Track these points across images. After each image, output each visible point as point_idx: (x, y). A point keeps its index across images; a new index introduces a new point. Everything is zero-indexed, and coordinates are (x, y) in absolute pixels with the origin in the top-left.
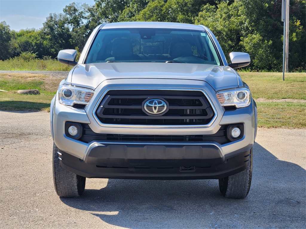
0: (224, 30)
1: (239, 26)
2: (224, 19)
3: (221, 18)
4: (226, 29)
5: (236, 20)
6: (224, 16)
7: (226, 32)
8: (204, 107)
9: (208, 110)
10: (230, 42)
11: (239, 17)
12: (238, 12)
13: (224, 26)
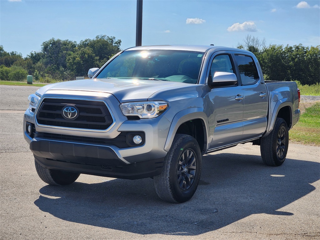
8: (104, 115)
9: (106, 118)
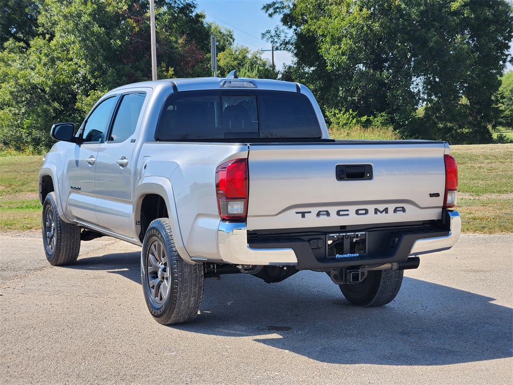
0: (47, 84)
1: (71, 77)
2: (45, 65)
3: (39, 63)
4: (50, 83)
5: (66, 67)
6: (45, 59)
7: (50, 87)
10: (56, 105)
11: (70, 63)
12: (68, 54)
13: (47, 77)
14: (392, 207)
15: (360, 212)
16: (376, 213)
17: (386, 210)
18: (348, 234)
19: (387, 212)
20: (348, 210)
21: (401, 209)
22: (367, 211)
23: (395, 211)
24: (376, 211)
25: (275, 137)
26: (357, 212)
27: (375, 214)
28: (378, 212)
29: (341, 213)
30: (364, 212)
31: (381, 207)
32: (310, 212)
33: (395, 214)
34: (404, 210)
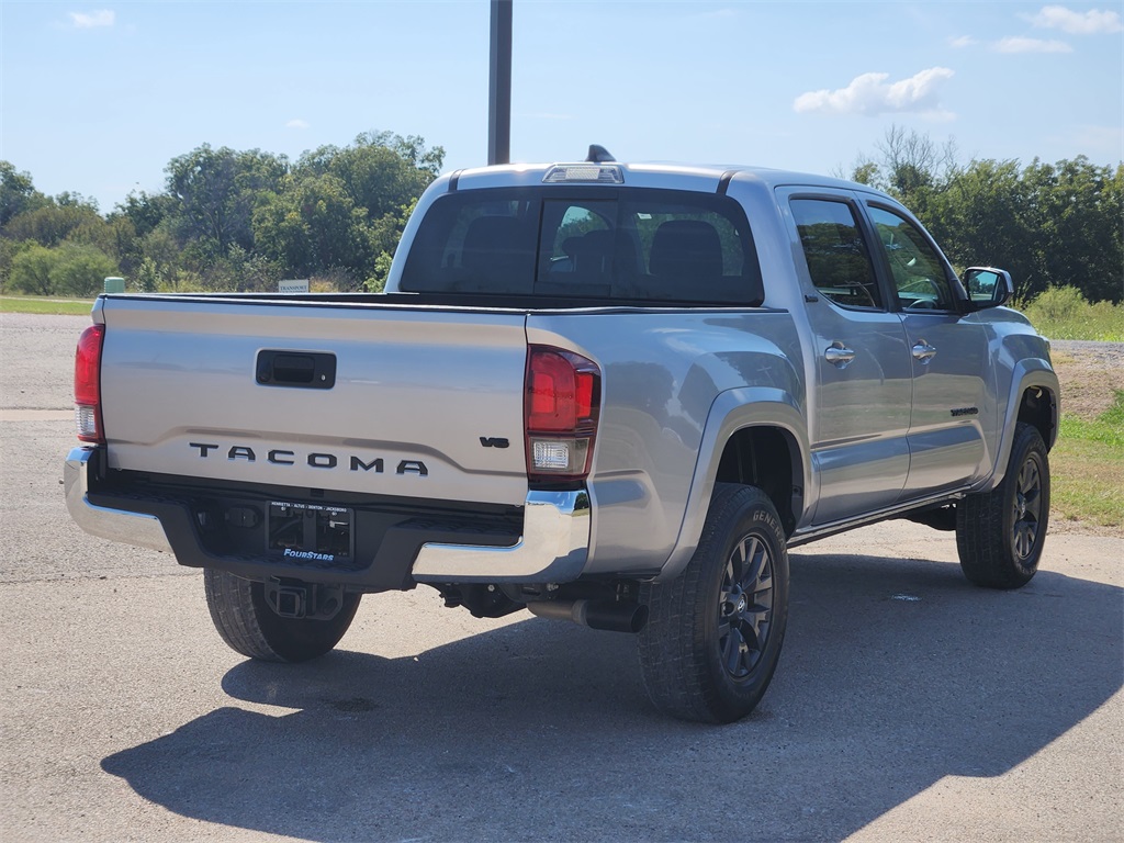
14: (392, 459)
15: (318, 460)
16: (354, 467)
17: (379, 465)
18: (311, 507)
19: (380, 469)
20: (292, 453)
21: (417, 467)
22: (333, 461)
23: (402, 468)
24: (355, 463)
25: (645, 297)
26: (312, 459)
27: (352, 468)
28: (359, 467)
29: (277, 457)
30: (327, 461)
31: (367, 456)
32: (216, 447)
33: (400, 476)
34: (423, 470)
